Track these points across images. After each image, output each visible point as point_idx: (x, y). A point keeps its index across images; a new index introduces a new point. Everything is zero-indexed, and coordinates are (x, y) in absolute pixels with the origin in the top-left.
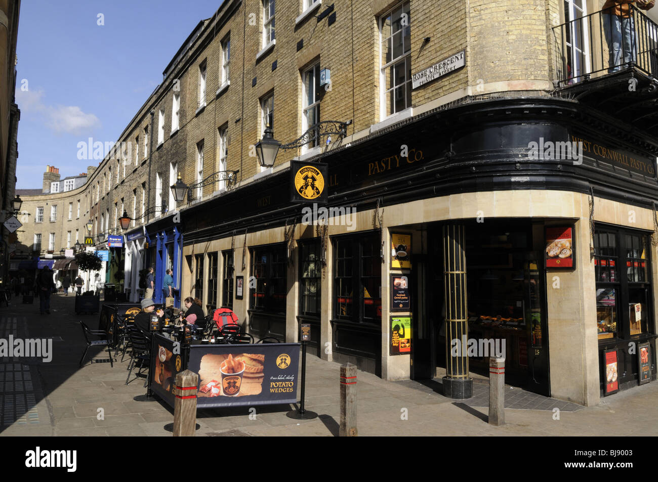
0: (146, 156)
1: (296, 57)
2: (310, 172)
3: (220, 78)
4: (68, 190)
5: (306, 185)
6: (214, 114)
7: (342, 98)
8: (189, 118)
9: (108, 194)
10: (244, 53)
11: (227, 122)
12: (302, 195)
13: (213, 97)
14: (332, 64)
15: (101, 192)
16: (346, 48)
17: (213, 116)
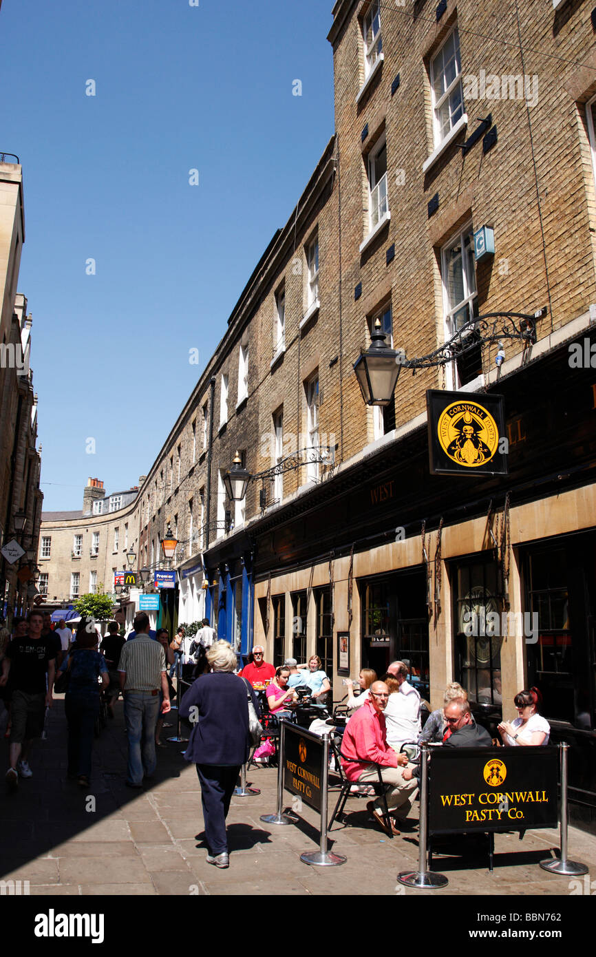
0: (205, 445)
1: (427, 228)
2: (468, 413)
3: (304, 302)
4: (114, 510)
5: (462, 439)
6: (297, 360)
7: (520, 272)
8: (261, 377)
9: (159, 511)
10: (340, 251)
11: (317, 369)
12: (455, 459)
13: (294, 333)
14: (496, 217)
15: (151, 509)
16: (522, 181)
17: (296, 364)
